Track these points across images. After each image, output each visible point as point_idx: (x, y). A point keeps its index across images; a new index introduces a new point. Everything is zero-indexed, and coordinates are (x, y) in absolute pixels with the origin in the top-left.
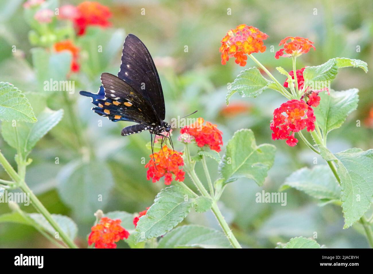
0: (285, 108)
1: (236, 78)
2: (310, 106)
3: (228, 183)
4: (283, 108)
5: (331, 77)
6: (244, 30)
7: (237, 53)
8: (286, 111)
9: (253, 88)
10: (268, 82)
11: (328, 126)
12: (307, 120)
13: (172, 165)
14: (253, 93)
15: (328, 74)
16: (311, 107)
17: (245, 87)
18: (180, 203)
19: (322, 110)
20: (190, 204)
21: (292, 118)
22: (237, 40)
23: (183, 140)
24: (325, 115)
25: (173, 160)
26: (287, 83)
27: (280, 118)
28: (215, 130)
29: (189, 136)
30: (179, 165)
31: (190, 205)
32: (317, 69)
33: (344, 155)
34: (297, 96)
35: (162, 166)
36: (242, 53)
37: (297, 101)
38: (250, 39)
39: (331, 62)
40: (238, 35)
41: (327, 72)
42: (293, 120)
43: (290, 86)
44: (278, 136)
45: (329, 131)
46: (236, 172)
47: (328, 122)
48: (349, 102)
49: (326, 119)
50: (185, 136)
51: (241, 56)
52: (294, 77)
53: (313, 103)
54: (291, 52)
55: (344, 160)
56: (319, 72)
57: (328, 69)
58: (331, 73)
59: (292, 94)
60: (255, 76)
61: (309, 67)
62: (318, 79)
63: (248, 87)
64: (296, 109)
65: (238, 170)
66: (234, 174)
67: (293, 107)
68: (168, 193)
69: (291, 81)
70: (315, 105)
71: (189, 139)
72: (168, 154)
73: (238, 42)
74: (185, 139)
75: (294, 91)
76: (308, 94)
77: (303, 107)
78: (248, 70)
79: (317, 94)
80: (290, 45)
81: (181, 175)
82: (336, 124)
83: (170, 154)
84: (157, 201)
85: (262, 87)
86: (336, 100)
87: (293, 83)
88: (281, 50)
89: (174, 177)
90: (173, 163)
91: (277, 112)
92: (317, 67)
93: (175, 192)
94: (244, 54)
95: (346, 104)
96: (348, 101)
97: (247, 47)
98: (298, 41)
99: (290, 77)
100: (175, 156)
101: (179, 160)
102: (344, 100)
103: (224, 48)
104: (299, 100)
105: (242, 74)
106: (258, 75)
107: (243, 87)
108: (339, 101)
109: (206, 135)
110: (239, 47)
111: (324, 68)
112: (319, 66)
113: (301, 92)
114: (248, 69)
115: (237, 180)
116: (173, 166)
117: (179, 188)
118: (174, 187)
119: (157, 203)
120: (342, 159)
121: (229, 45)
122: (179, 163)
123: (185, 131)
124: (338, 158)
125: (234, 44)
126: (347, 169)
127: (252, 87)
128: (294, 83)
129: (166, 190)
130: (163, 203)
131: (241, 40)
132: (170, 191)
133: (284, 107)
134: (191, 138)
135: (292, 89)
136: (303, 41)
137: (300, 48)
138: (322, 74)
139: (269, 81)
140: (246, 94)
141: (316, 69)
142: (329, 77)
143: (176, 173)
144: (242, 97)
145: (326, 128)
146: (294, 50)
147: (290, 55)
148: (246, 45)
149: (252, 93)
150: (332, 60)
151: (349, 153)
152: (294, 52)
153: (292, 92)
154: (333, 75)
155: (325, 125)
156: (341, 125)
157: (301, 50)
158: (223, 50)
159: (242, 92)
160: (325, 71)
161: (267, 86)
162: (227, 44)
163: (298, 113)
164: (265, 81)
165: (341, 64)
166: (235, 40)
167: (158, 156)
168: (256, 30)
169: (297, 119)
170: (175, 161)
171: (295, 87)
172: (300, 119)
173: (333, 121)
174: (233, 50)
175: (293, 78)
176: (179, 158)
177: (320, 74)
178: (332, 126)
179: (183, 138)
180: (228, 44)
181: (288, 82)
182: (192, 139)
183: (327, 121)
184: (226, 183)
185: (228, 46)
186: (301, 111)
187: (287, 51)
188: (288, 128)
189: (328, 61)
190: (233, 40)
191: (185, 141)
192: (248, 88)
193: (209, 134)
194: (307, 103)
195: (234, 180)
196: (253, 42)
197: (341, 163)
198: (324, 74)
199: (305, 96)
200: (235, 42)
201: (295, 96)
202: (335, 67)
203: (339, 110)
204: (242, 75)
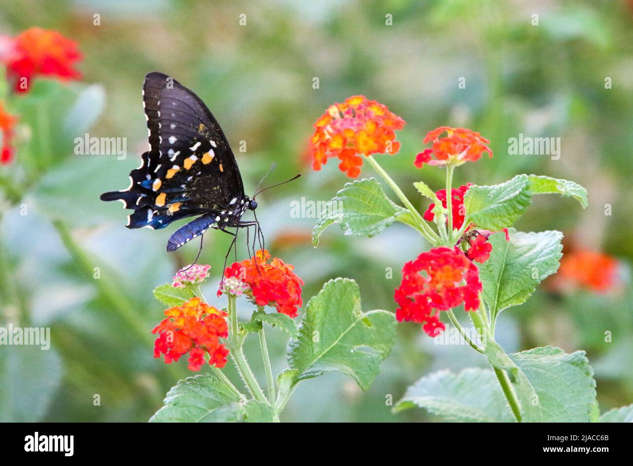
0: (427, 262)
1: (336, 196)
2: (472, 259)
3: (303, 378)
4: (422, 262)
5: (517, 210)
6: (360, 108)
7: (344, 151)
8: (427, 269)
9: (367, 218)
10: (396, 209)
11: (501, 300)
12: (465, 289)
13: (206, 332)
14: (367, 228)
15: (513, 205)
16: (474, 262)
17: (352, 214)
18: (212, 409)
19: (491, 269)
20: (234, 413)
21: (437, 282)
22: (345, 126)
23: (228, 288)
24: (496, 278)
25: (209, 324)
26: (433, 215)
27: (415, 281)
28: (289, 275)
29: (240, 283)
30: (218, 334)
31: (233, 415)
32: (491, 192)
33: (529, 360)
34: (449, 240)
35: (186, 333)
36: (353, 151)
37: (449, 250)
38: (370, 127)
39: (519, 180)
40: (347, 116)
41: (510, 200)
42: (439, 286)
43: (438, 221)
44: (408, 314)
45: (501, 309)
46: (321, 358)
47: (502, 293)
48: (543, 256)
49: (499, 285)
50: (232, 282)
51: (350, 158)
52: (447, 204)
53: (477, 256)
54: (446, 158)
55: (528, 368)
56: (494, 198)
57: (512, 195)
58: (519, 202)
59: (441, 235)
60: (373, 194)
61: (476, 185)
62: (493, 211)
63: (357, 216)
64: (447, 267)
65: (324, 356)
66: (315, 363)
67: (442, 261)
68: (191, 387)
69: (440, 212)
70: (481, 260)
71: (240, 288)
72: (200, 312)
73: (348, 130)
74: (232, 287)
75: (445, 229)
76: (469, 237)
77: (460, 263)
78: (360, 182)
79: (487, 239)
80: (444, 144)
81: (220, 356)
82: (516, 296)
83: (204, 312)
84: (170, 403)
85: (385, 218)
86: (518, 251)
87: (443, 214)
88: (427, 152)
89: (207, 357)
90: (208, 330)
91: (410, 268)
92: (491, 187)
93: (204, 388)
94: (357, 155)
95: (538, 260)
96: (542, 254)
97: (364, 142)
98: (461, 136)
99: (438, 203)
100: (214, 317)
101: (220, 326)
102: (534, 251)
103: (319, 140)
104: (453, 249)
105: (348, 188)
106: (378, 194)
107: (349, 215)
108: (525, 253)
109: (273, 284)
110: (349, 140)
111: (506, 191)
112: (495, 186)
113: (457, 234)
114: (360, 180)
115: (322, 374)
116: (209, 335)
117: (211, 380)
118: (202, 377)
119: (171, 405)
120: (524, 367)
121: (330, 134)
122: (221, 331)
123: (234, 272)
124: (517, 364)
125: (338, 132)
126: (533, 386)
127: (365, 215)
128: (446, 216)
129: (188, 383)
130: (181, 407)
131: (352, 125)
132: (195, 384)
133: (423, 260)
134: (243, 287)
135: (442, 227)
136: (469, 138)
137: (463, 150)
138: (500, 203)
139: (397, 207)
140: (353, 229)
141: (489, 192)
142: (512, 211)
143: (213, 351)
144: (345, 234)
145: (496, 302)
146: (452, 154)
147: (444, 162)
148: (362, 138)
149: (365, 228)
150: (521, 176)
151: (539, 354)
152: (451, 157)
153: (440, 232)
154: (520, 207)
155: (495, 297)
156: (525, 300)
157: (464, 153)
158: (317, 142)
159: (347, 224)
160: (507, 198)
161: (395, 217)
162: (326, 132)
163: (451, 274)
164: (391, 206)
165: (538, 187)
166: (342, 125)
167: (182, 314)
168: (383, 110)
169: (447, 285)
170: (214, 328)
171: (447, 224)
172: (454, 285)
173: (510, 291)
174: (337, 144)
175: (444, 205)
176: (220, 322)
177: (497, 202)
178: (508, 300)
179: (228, 285)
180: (328, 131)
181: (434, 213)
182: (246, 288)
183: (500, 290)
184: (300, 379)
185: (328, 137)
186: (457, 271)
187: (438, 155)
188: (430, 300)
189: (514, 178)
190: (338, 125)
191: (232, 291)
192: (358, 218)
193: (278, 282)
194: (466, 254)
195: (316, 374)
196: (375, 132)
197: (524, 373)
198: (505, 204)
199: (462, 240)
200: (342, 129)
201: (445, 240)
202: (528, 193)
203: (524, 270)
204: (348, 190)
